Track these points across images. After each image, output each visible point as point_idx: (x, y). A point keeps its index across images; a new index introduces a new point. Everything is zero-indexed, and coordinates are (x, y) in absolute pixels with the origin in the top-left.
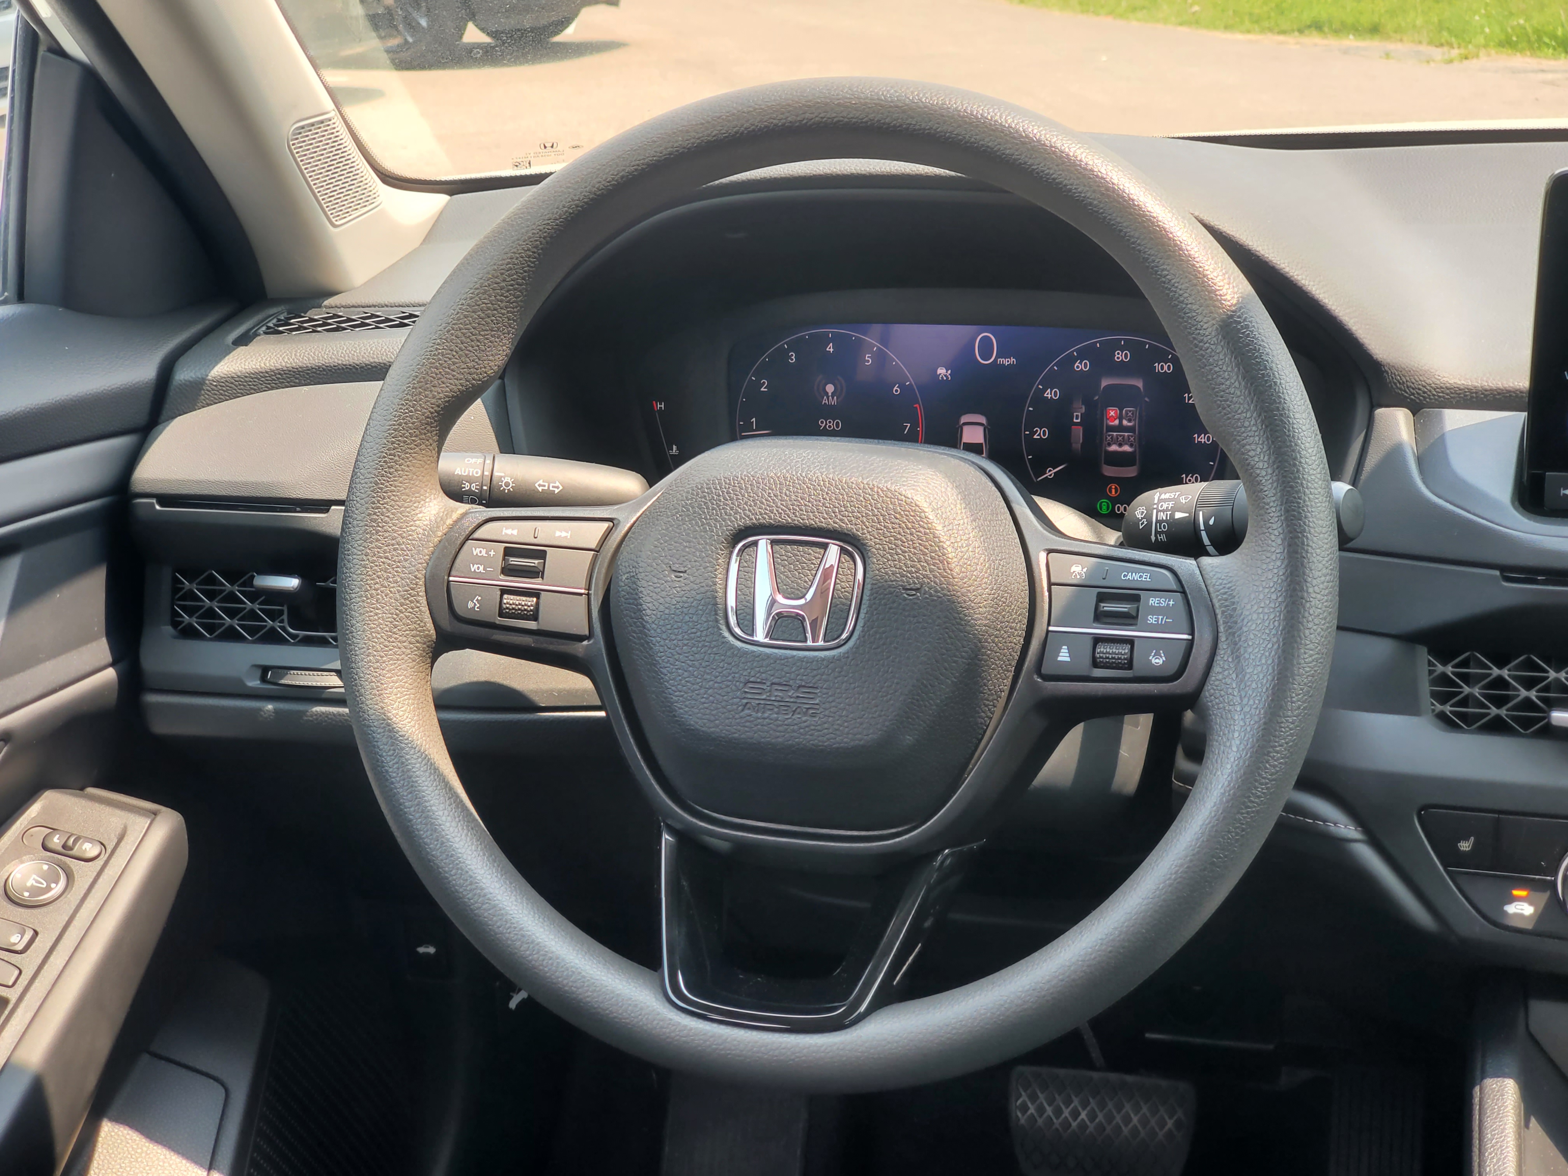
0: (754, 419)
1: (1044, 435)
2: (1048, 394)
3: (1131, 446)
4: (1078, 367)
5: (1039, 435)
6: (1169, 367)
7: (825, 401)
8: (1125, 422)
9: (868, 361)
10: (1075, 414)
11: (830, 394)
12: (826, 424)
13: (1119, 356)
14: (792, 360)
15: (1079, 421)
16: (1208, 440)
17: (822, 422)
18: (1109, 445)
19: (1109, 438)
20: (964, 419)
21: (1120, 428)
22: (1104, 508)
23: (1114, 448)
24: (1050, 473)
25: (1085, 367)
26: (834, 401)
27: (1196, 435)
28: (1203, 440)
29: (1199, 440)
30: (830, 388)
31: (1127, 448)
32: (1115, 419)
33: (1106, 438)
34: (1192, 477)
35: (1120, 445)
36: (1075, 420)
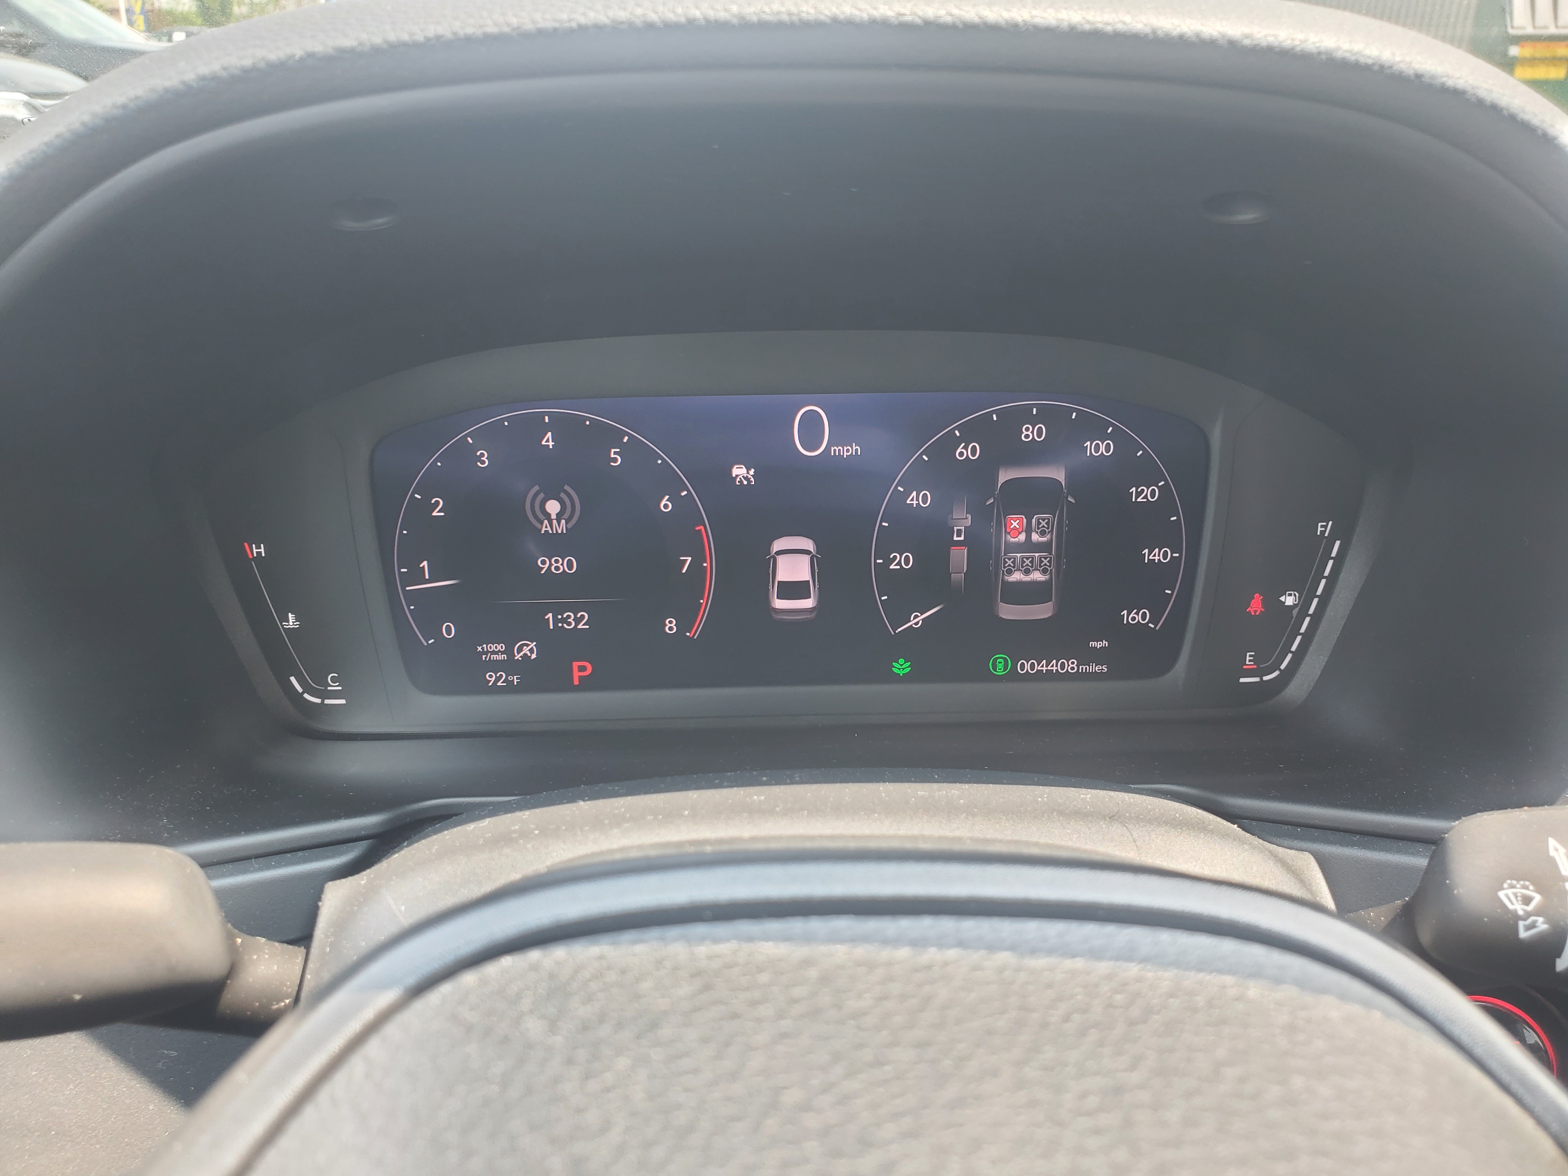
0: (425, 563)
1: (907, 563)
2: (913, 499)
3: (1044, 572)
4: (961, 454)
5: (899, 563)
6: (1108, 445)
7: (545, 527)
8: (1035, 537)
9: (615, 460)
10: (955, 528)
11: (554, 516)
12: (551, 564)
13: (1029, 433)
14: (483, 462)
15: (962, 538)
16: (1165, 557)
17: (543, 562)
18: (1010, 572)
19: (1009, 562)
20: (779, 545)
21: (1028, 546)
22: (1000, 666)
23: (1017, 576)
24: (917, 620)
25: (974, 454)
26: (561, 528)
27: (1146, 551)
28: (1157, 558)
29: (1151, 557)
30: (553, 507)
31: (1037, 576)
32: (1020, 533)
33: (1005, 562)
34: (1137, 613)
35: (1027, 572)
36: (955, 538)
